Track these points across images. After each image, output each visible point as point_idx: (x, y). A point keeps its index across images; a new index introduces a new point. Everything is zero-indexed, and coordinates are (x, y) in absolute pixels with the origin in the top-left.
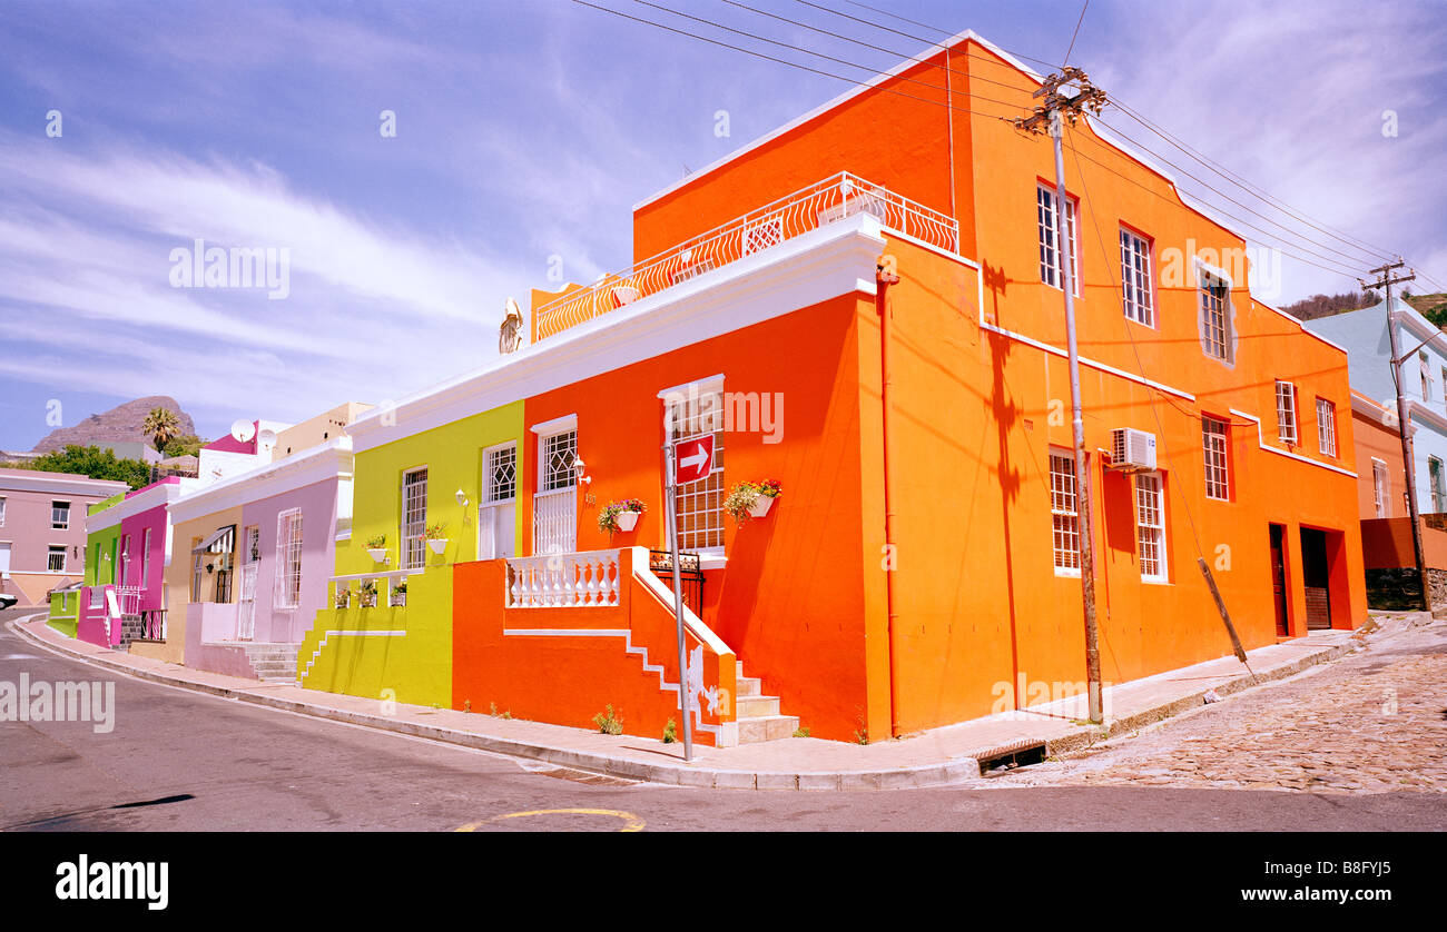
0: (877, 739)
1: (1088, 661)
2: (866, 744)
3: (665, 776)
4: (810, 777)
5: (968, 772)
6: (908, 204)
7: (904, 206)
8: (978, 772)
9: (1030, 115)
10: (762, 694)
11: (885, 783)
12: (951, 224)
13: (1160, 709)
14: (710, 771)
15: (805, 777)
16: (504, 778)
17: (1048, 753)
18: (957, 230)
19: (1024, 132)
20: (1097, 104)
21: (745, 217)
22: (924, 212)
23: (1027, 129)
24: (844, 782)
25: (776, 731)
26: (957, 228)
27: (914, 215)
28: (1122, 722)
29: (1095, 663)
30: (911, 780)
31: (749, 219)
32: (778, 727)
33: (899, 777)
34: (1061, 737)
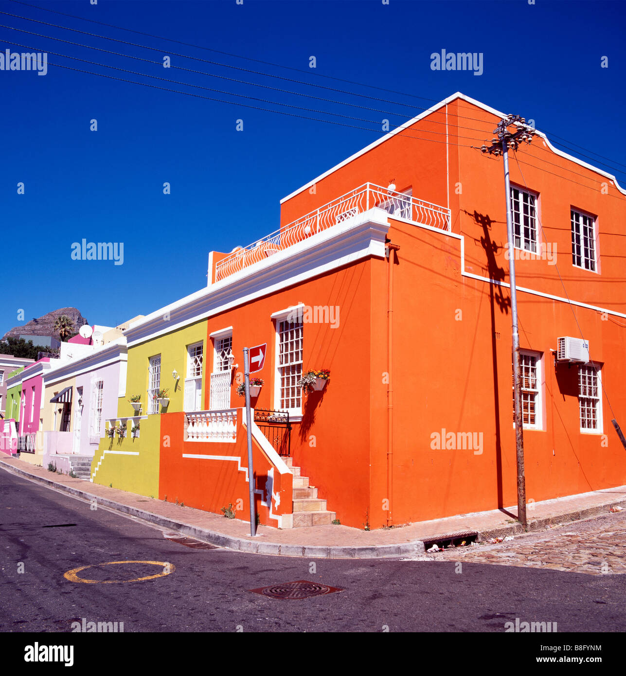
0: (376, 527)
1: (518, 483)
2: (368, 530)
3: (233, 544)
4: (312, 549)
5: (416, 549)
6: (414, 201)
7: (411, 202)
8: (423, 550)
9: (490, 145)
10: (318, 498)
11: (358, 554)
12: (446, 211)
13: (573, 514)
14: (256, 543)
15: (308, 548)
16: (143, 542)
17: (480, 540)
18: (450, 215)
19: (488, 155)
20: (528, 137)
21: (318, 209)
22: (425, 205)
23: (491, 153)
24: (332, 553)
25: (319, 520)
26: (450, 213)
27: (418, 207)
28: (540, 522)
29: (522, 485)
30: (375, 553)
31: (321, 210)
32: (320, 518)
33: (367, 551)
34: (490, 530)
